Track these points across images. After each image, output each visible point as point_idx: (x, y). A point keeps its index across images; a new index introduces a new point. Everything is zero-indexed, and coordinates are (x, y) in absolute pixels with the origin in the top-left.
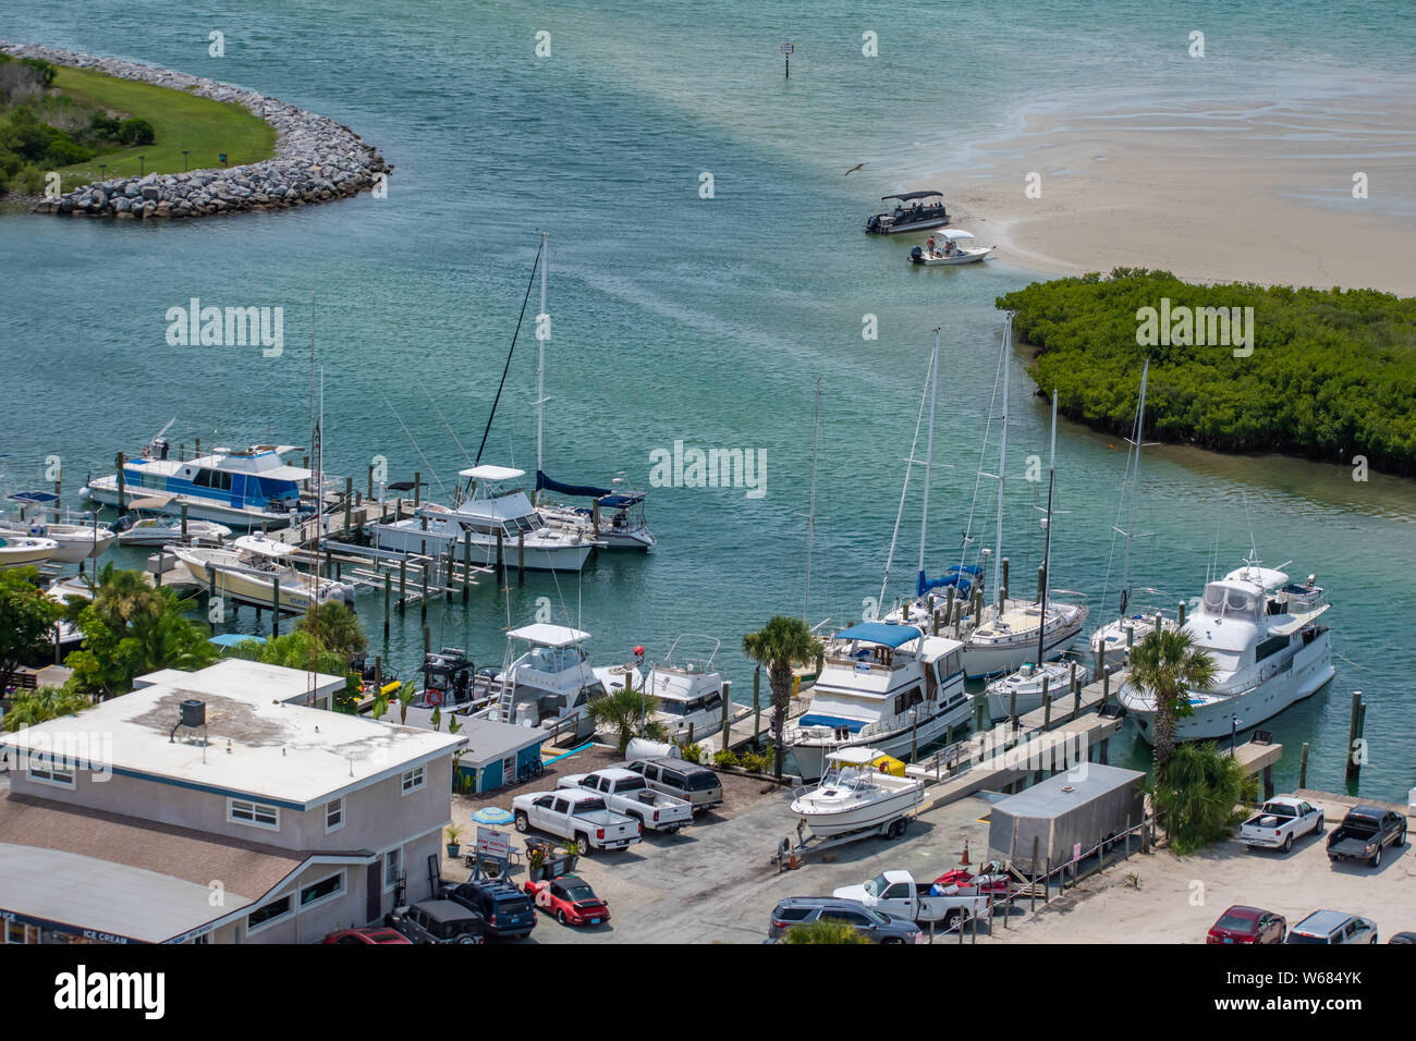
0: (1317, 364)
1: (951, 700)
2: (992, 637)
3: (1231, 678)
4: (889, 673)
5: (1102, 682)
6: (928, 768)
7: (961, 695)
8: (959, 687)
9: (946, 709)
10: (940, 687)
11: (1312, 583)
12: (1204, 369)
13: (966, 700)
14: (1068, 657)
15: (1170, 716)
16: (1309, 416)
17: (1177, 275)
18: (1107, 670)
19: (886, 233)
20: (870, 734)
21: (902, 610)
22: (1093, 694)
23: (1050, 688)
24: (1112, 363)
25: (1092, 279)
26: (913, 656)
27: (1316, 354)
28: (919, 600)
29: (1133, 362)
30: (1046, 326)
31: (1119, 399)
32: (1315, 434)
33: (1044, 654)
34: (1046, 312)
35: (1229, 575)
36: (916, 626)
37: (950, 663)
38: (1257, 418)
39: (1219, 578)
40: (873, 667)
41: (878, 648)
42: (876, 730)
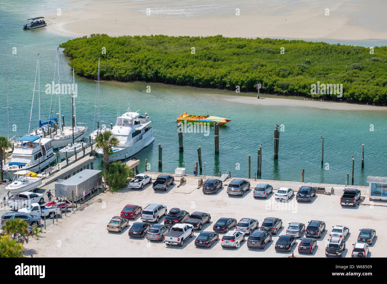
0: (147, 56)
1: (50, 155)
2: (60, 137)
3: (126, 143)
4: (32, 149)
5: (91, 147)
6: (43, 174)
7: (52, 153)
8: (52, 151)
9: (48, 158)
10: (46, 152)
11: (146, 115)
12: (116, 60)
13: (54, 155)
14: (81, 141)
15: (107, 155)
16: (145, 70)
17: (108, 35)
18: (92, 144)
19: (29, 29)
20: (28, 166)
21: (35, 132)
22: (88, 150)
23: (76, 150)
24: (91, 60)
25: (85, 37)
26: (38, 144)
27: (146, 53)
28: (40, 128)
29: (97, 59)
30: (73, 51)
31: (93, 70)
32: (147, 75)
33: (74, 140)
34: (73, 47)
35: (123, 115)
36: (39, 136)
37: (49, 146)
38: (131, 72)
39: (120, 116)
40: (27, 148)
41: (29, 142)
42: (30, 165)
